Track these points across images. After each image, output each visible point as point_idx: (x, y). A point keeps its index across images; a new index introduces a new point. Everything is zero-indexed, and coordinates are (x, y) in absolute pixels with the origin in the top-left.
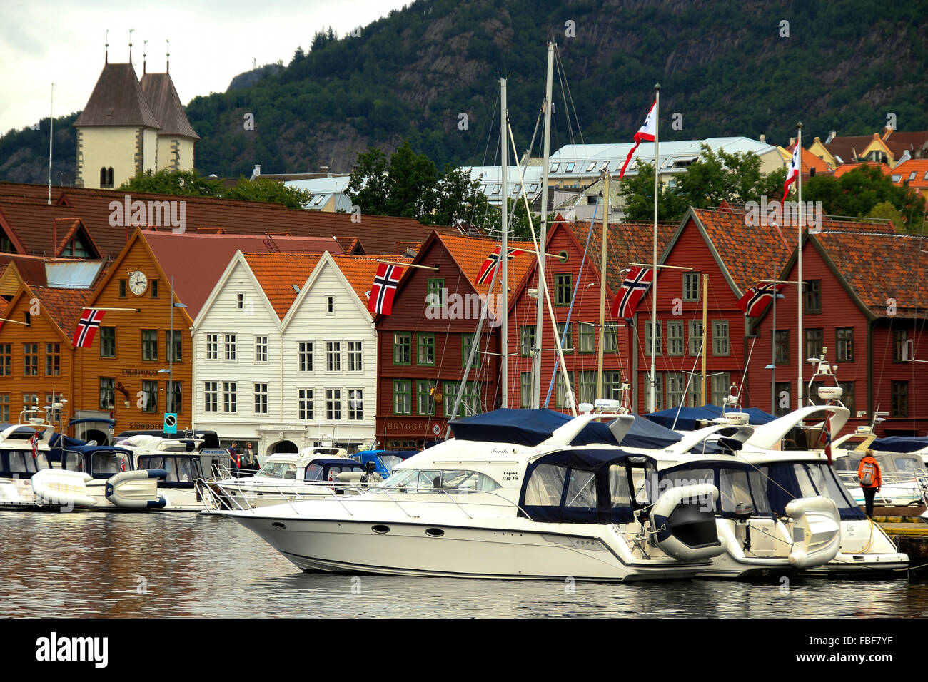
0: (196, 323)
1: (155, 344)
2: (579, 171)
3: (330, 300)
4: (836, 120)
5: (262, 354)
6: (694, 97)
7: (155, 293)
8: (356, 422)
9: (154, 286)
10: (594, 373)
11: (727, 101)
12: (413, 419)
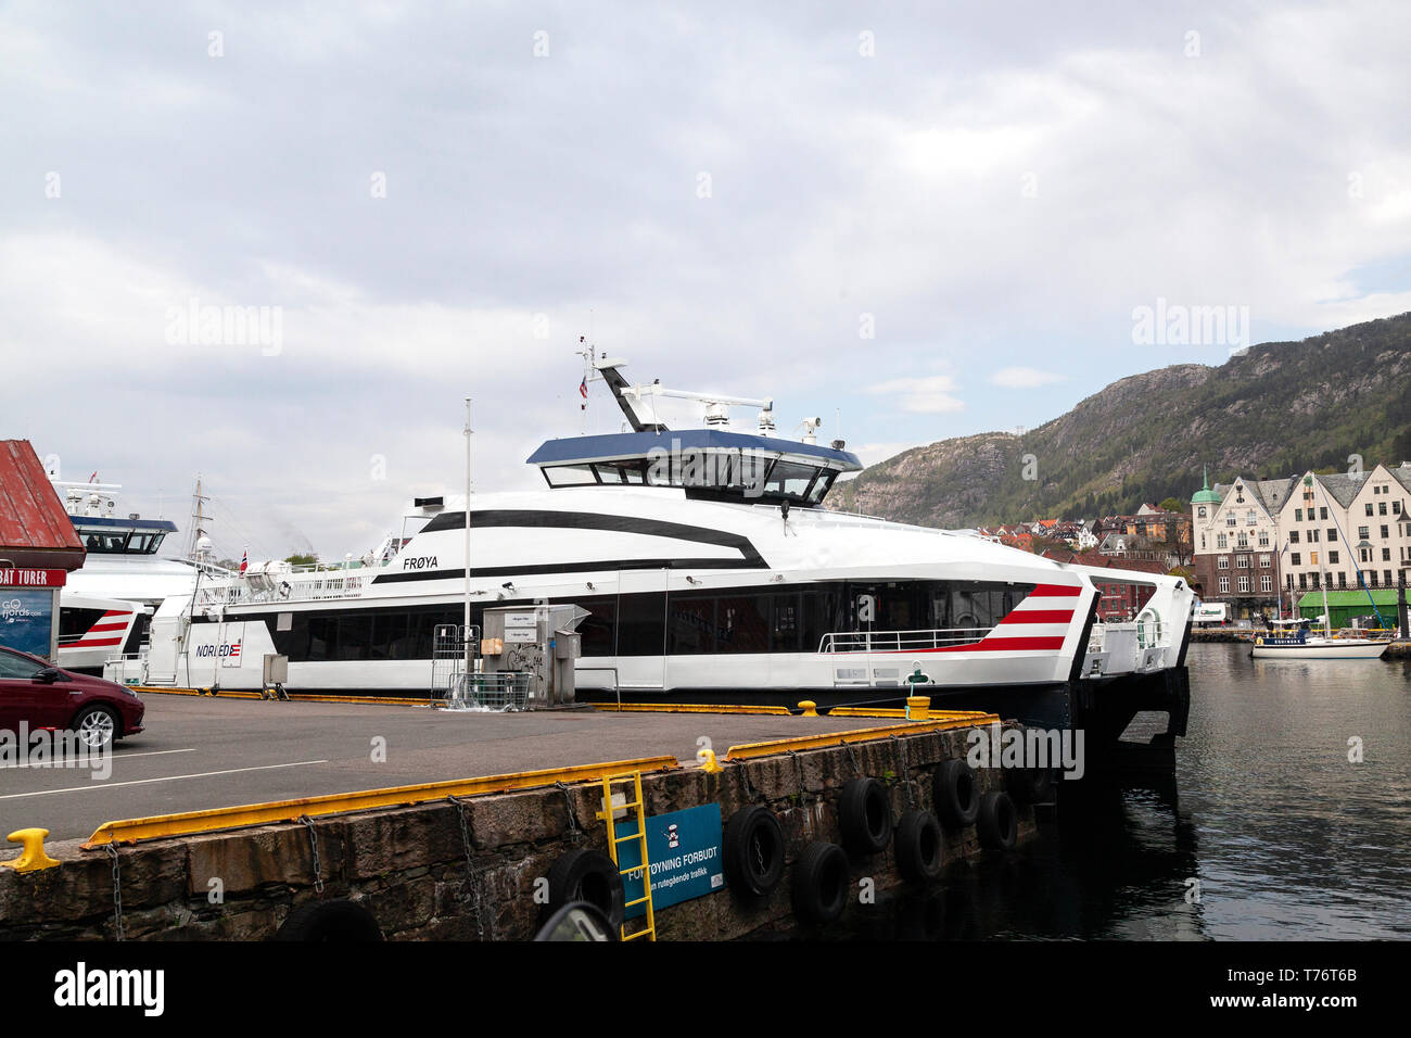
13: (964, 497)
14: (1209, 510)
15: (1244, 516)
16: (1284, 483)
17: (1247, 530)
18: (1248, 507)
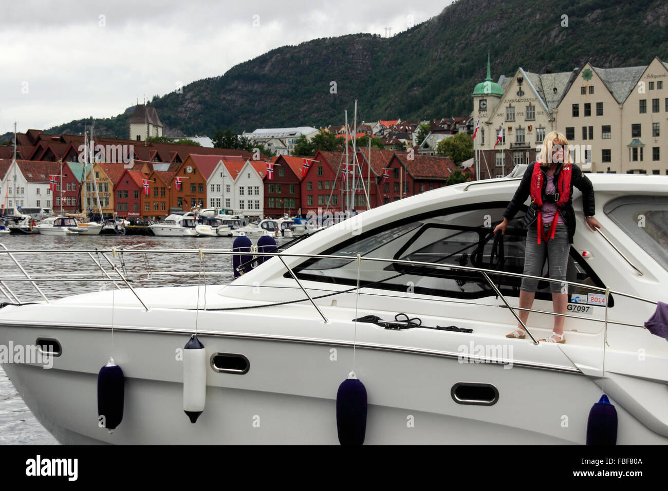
0: (208, 181)
1: (195, 187)
2: (261, 137)
3: (249, 175)
4: (304, 122)
5: (228, 190)
6: (263, 115)
7: (195, 172)
8: (257, 210)
9: (194, 171)
10: (329, 195)
11: (273, 116)
12: (275, 209)
14: (490, 104)
15: (523, 110)
16: (565, 77)
18: (528, 100)
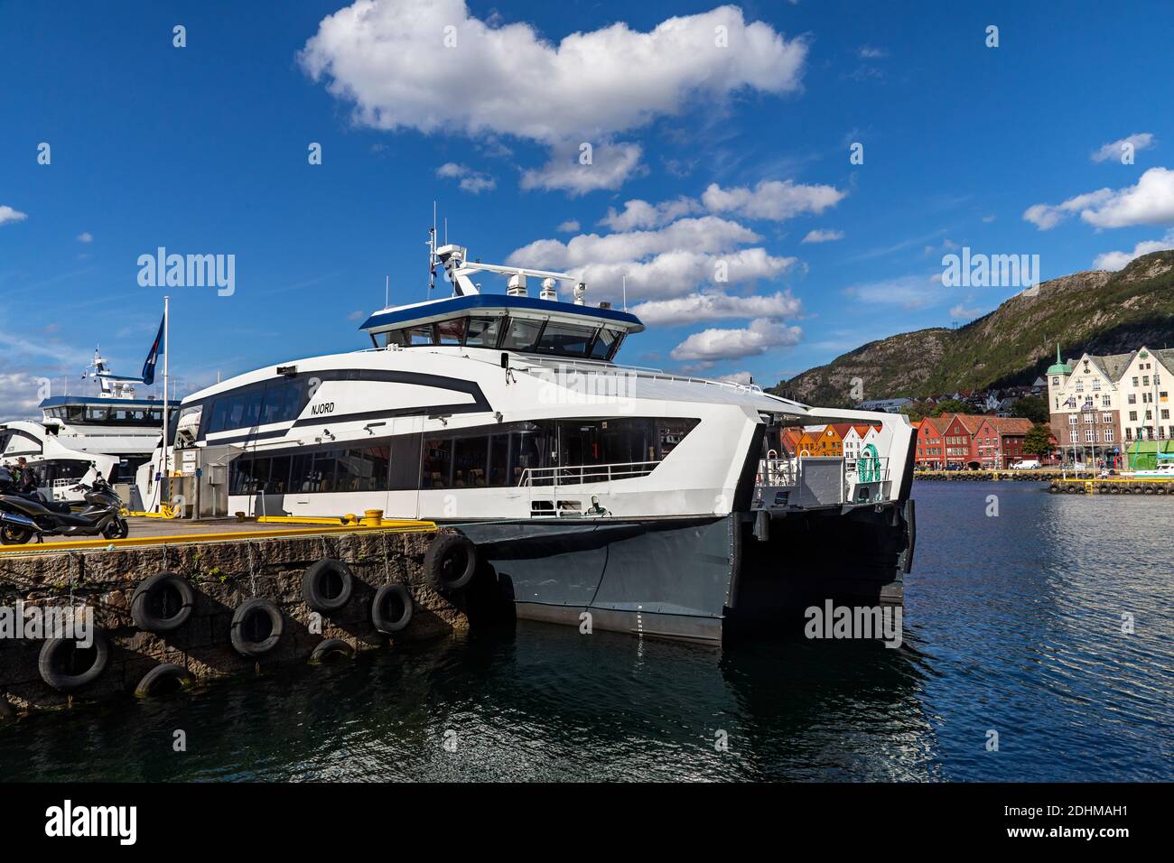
0: (843, 441)
3: (873, 435)
13: (912, 376)
14: (1061, 378)
15: (1092, 384)
16: (1124, 357)
17: (1092, 394)
18: (1094, 376)
